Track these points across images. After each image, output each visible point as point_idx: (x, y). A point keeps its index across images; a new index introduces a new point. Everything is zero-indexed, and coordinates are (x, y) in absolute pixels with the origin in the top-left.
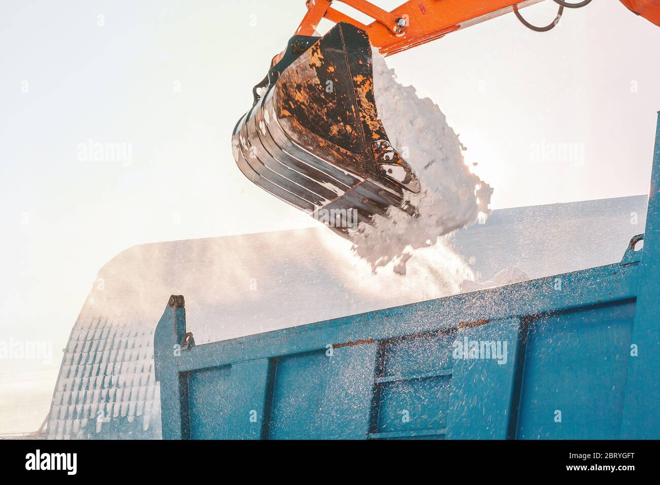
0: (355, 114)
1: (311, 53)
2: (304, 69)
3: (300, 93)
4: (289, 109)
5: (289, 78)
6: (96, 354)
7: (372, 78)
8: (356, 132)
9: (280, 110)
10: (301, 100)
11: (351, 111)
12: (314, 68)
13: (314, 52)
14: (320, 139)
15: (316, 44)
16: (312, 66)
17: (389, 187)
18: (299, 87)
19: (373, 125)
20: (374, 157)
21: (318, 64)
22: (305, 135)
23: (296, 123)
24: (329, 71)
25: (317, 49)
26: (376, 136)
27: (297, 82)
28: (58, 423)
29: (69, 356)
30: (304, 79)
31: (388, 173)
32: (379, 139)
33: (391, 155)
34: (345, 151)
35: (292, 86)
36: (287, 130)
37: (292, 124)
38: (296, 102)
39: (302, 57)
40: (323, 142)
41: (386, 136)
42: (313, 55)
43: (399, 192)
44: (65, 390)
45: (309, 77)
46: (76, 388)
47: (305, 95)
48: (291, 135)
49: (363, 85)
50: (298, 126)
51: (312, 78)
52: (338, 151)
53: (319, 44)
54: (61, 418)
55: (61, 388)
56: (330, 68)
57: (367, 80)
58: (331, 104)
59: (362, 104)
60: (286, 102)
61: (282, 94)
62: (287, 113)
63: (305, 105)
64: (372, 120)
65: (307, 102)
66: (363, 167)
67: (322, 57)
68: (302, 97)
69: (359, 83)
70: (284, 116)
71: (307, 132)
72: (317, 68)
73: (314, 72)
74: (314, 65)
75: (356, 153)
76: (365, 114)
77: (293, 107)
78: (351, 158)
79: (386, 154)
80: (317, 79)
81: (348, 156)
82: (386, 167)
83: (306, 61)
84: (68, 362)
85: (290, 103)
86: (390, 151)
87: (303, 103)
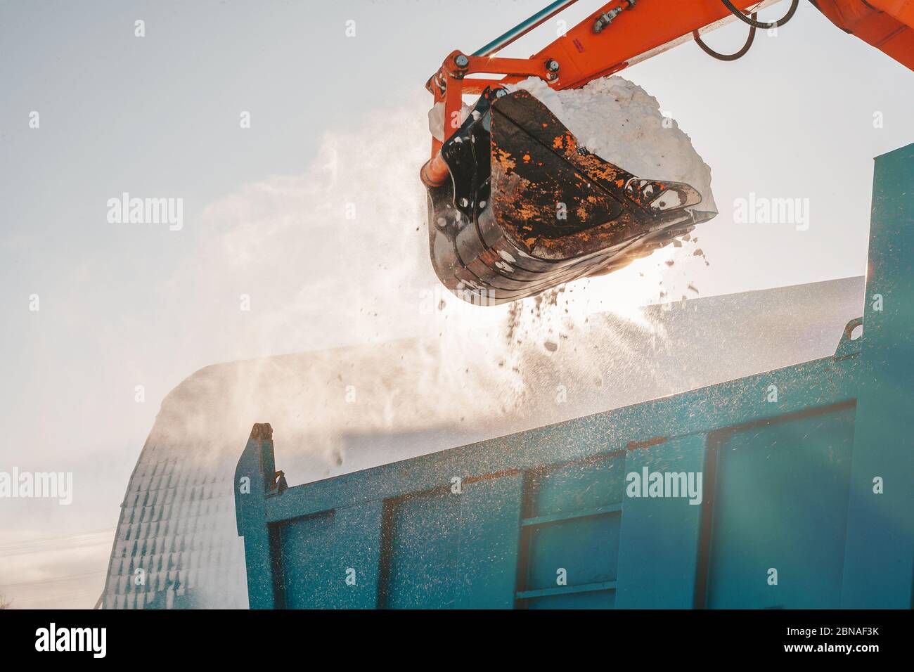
0: (584, 180)
1: (496, 161)
2: (505, 183)
3: (523, 209)
4: (530, 235)
5: (503, 206)
6: (163, 507)
7: (567, 130)
8: (601, 196)
9: (524, 244)
10: (531, 215)
11: (579, 181)
12: (512, 173)
13: (498, 156)
14: (580, 235)
15: (492, 148)
16: (509, 172)
17: (673, 219)
18: (518, 206)
19: (609, 175)
20: (637, 205)
21: (512, 165)
22: (565, 245)
23: (548, 243)
24: (527, 162)
25: (497, 151)
26: (620, 183)
27: (510, 202)
28: (116, 598)
29: (128, 511)
30: (514, 193)
31: (662, 208)
32: (625, 183)
33: (650, 189)
34: (608, 224)
35: (511, 211)
36: (547, 257)
37: (546, 247)
38: (529, 222)
39: (493, 173)
40: (584, 236)
41: (628, 173)
42: (500, 161)
43: (685, 215)
44: (124, 556)
45: (516, 186)
46: (139, 552)
47: (529, 206)
48: (555, 257)
49: (566, 145)
50: (552, 243)
51: (519, 184)
52: (604, 230)
53: (495, 145)
54: (120, 592)
55: (119, 554)
56: (524, 158)
57: (565, 137)
58: (557, 192)
59: (582, 164)
60: (521, 231)
61: (511, 228)
62: (531, 241)
63: (539, 217)
64: (604, 171)
65: (537, 211)
66: (637, 223)
67: (509, 155)
68: (529, 212)
69: (561, 147)
70: (533, 247)
71: (564, 241)
72: (514, 170)
73: (516, 176)
74: (509, 170)
75: (619, 216)
76: (593, 172)
77: (531, 229)
78: (619, 225)
79: (645, 192)
80: (524, 181)
81: (616, 227)
82: (655, 204)
83: (500, 173)
84: (127, 520)
85: (525, 227)
86: (646, 186)
87: (535, 217)
